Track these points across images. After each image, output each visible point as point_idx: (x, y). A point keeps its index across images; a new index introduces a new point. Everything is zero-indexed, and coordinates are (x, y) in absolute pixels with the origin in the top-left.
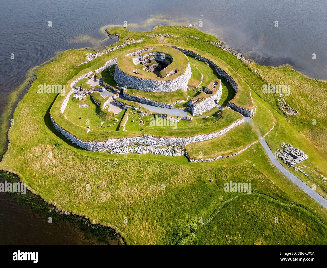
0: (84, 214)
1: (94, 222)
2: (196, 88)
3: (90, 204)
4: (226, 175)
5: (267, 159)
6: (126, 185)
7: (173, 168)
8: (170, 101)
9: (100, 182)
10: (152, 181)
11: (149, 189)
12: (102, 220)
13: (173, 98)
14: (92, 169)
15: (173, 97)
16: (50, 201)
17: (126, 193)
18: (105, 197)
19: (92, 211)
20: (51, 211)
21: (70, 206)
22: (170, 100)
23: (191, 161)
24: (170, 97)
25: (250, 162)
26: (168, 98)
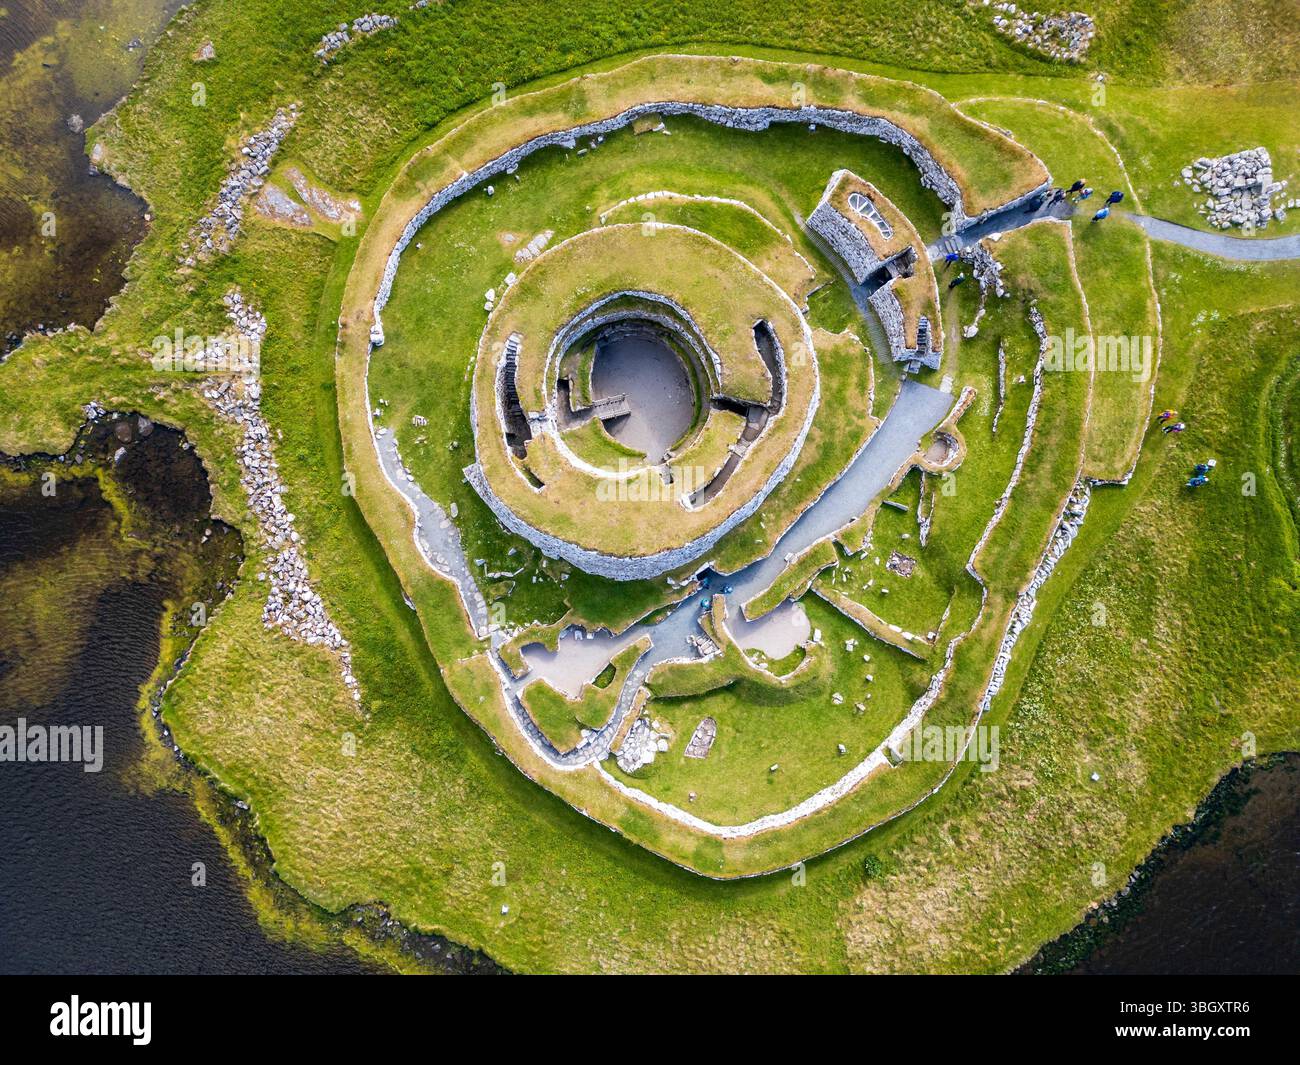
0: (1159, 835)
1: (1190, 814)
2: (812, 280)
3: (1137, 813)
4: (1211, 414)
5: (1214, 265)
6: (1122, 700)
7: (1127, 545)
8: (860, 422)
9: (1079, 771)
10: (1142, 624)
11: (1160, 643)
12: (1196, 792)
13: (851, 403)
14: (1025, 783)
15: (842, 401)
16: (1078, 917)
17: (1144, 708)
18: (1135, 770)
19: (1158, 814)
20: (1106, 919)
21: (1117, 866)
22: (855, 418)
23: (1126, 483)
24: (840, 411)
25: (1201, 318)
26: (840, 421)
